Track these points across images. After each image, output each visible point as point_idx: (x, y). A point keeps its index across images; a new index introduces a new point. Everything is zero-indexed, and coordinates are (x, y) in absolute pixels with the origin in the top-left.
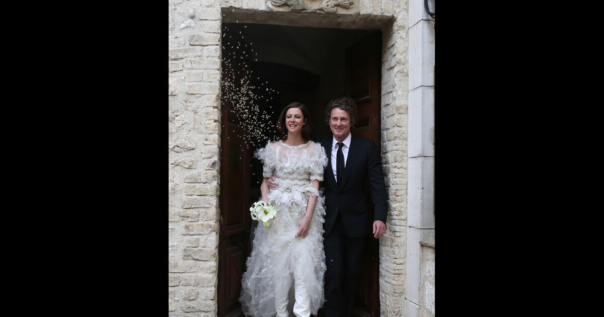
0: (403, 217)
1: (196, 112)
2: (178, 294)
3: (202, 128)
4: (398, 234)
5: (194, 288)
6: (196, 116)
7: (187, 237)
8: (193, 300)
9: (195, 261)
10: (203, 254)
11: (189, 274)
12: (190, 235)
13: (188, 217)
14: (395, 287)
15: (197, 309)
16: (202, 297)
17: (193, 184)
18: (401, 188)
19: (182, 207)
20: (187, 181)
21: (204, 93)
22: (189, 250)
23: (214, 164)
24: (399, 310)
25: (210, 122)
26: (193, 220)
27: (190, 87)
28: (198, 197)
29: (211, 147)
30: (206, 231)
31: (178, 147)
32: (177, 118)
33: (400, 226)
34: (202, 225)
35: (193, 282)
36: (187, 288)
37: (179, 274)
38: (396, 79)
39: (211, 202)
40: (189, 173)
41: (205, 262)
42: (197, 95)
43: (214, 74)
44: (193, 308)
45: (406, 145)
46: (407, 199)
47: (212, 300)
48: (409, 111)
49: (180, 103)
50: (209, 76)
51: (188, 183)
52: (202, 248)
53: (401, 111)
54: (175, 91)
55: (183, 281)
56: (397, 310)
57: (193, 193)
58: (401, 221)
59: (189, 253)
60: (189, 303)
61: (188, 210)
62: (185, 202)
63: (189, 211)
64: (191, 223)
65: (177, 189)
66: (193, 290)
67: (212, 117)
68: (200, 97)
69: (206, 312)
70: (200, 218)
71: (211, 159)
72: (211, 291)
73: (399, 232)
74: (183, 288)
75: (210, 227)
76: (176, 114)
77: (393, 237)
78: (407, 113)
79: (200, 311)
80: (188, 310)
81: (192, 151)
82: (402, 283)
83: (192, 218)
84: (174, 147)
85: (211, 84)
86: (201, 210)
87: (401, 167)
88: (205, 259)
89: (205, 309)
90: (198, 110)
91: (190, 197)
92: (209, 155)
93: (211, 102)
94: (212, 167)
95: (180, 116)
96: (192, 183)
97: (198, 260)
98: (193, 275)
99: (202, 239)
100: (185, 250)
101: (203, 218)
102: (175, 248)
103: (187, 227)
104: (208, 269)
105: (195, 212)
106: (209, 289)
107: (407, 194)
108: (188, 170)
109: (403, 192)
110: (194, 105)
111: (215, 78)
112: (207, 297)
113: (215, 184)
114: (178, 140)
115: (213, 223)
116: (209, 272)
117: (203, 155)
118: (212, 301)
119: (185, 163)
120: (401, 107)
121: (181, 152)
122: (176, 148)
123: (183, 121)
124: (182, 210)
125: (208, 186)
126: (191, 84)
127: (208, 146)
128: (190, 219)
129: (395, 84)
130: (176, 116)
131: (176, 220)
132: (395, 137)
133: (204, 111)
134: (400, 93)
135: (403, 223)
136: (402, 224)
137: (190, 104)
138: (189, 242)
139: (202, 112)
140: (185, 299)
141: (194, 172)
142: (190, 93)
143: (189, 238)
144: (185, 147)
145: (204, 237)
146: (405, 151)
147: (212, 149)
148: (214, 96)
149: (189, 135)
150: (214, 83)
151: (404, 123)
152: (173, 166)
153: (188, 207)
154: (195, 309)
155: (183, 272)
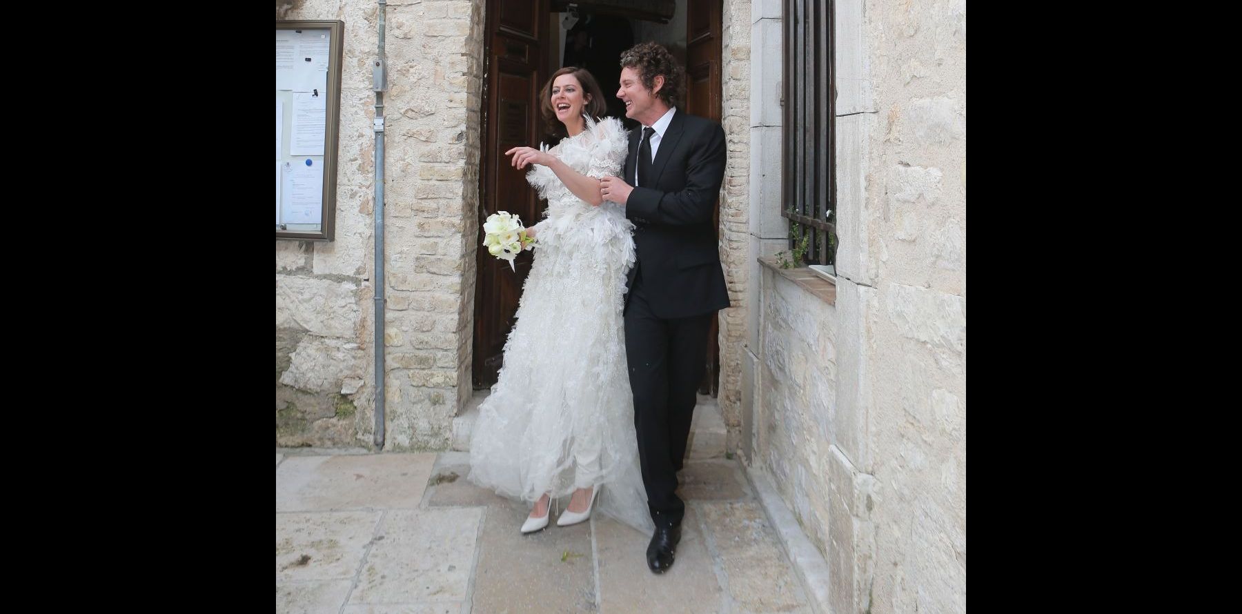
0: (743, 218)
1: (437, 62)
2: (407, 322)
3: (446, 85)
4: (734, 245)
5: (428, 314)
6: (438, 68)
7: (420, 240)
8: (428, 331)
9: (431, 275)
10: (442, 265)
11: (423, 293)
12: (426, 237)
13: (424, 211)
14: (730, 327)
15: (433, 345)
16: (440, 327)
17: (431, 164)
18: (740, 174)
19: (415, 197)
20: (423, 159)
21: (449, 34)
22: (423, 258)
23: (460, 136)
24: (737, 364)
25: (456, 75)
26: (429, 216)
27: (430, 26)
28: (438, 183)
29: (456, 111)
30: (447, 231)
31: (413, 111)
32: (411, 70)
33: (738, 232)
34: (443, 223)
35: (427, 306)
36: (419, 313)
37: (409, 293)
38: (732, 8)
39: (456, 191)
40: (425, 148)
41: (445, 278)
42: (439, 38)
43: (463, 7)
44: (427, 343)
45: (748, 108)
46: (749, 191)
47: (454, 332)
48: (752, 55)
49: (415, 50)
50: (456, 10)
51: (424, 162)
52: (442, 257)
53: (739, 56)
54: (410, 32)
55: (414, 304)
56: (733, 364)
57: (430, 177)
58: (739, 225)
59: (423, 263)
60: (422, 336)
61: (423, 202)
62: (419, 189)
63: (425, 204)
64: (427, 220)
65: (409, 171)
66: (427, 317)
67: (459, 68)
68: (443, 40)
69: (446, 350)
70: (440, 213)
71: (456, 129)
72: (452, 319)
73: (736, 241)
74: (414, 313)
75: (454, 226)
76: (410, 64)
77: (728, 249)
78: (749, 59)
79: (436, 348)
80: (420, 347)
81: (431, 117)
82: (741, 322)
83: (428, 213)
84: (407, 111)
85: (459, 21)
86: (442, 202)
87: (740, 142)
88: (446, 273)
89: (444, 346)
90: (440, 59)
91: (426, 182)
92: (453, 123)
93: (458, 48)
94: (457, 140)
95: (417, 67)
96: (430, 162)
97: (434, 273)
98: (428, 294)
99: (442, 243)
100: (417, 259)
101: (444, 212)
102: (404, 256)
103: (421, 226)
104: (448, 287)
105: (433, 204)
106: (451, 317)
107: (748, 183)
108: (425, 144)
109: (743, 179)
110: (435, 52)
111: (465, 12)
112: (446, 328)
113: (462, 163)
114: (413, 101)
115: (457, 221)
116: (450, 291)
117: (446, 123)
118: (453, 334)
119: (421, 134)
120: (739, 49)
121: (416, 119)
122: (410, 112)
123: (420, 74)
124: (415, 201)
125: (452, 168)
126: (431, 21)
127: (453, 110)
128: (426, 215)
129: (732, 16)
130: (411, 67)
131: (408, 215)
132: (731, 96)
133: (448, 59)
134: (737, 28)
135: (743, 228)
136: (740, 230)
137: (429, 51)
138: (423, 247)
139: (445, 61)
140: (415, 330)
141: (433, 147)
142: (430, 35)
143: (424, 241)
144: (422, 112)
145: (445, 241)
146: (746, 118)
147: (459, 114)
148: (463, 39)
149: (428, 94)
150: (463, 20)
151: (744, 74)
152: (406, 137)
153: (425, 196)
154: (430, 345)
155: (414, 289)
